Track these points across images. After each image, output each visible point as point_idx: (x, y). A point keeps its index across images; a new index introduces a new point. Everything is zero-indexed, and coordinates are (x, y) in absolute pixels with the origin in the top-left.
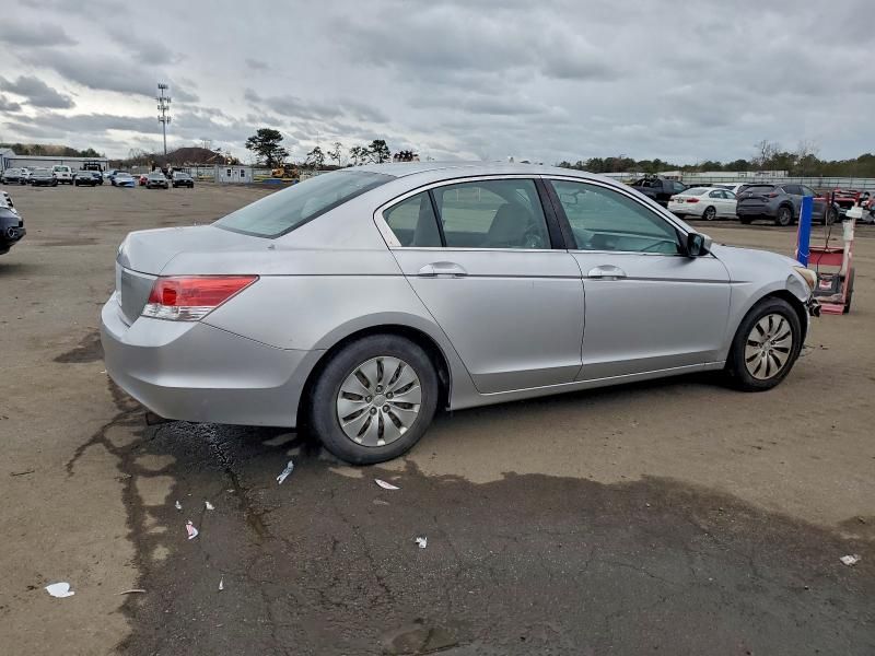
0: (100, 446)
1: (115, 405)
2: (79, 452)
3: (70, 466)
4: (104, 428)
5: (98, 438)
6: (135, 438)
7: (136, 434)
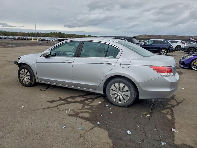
0: (178, 102)
1: (174, 112)
2: (182, 102)
3: (184, 99)
4: (177, 105)
5: (179, 103)
6: (170, 101)
7: (170, 102)
